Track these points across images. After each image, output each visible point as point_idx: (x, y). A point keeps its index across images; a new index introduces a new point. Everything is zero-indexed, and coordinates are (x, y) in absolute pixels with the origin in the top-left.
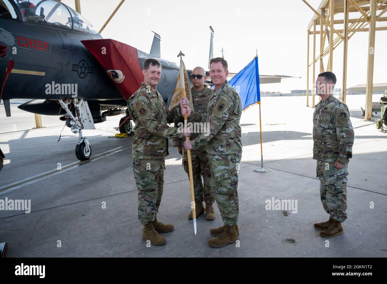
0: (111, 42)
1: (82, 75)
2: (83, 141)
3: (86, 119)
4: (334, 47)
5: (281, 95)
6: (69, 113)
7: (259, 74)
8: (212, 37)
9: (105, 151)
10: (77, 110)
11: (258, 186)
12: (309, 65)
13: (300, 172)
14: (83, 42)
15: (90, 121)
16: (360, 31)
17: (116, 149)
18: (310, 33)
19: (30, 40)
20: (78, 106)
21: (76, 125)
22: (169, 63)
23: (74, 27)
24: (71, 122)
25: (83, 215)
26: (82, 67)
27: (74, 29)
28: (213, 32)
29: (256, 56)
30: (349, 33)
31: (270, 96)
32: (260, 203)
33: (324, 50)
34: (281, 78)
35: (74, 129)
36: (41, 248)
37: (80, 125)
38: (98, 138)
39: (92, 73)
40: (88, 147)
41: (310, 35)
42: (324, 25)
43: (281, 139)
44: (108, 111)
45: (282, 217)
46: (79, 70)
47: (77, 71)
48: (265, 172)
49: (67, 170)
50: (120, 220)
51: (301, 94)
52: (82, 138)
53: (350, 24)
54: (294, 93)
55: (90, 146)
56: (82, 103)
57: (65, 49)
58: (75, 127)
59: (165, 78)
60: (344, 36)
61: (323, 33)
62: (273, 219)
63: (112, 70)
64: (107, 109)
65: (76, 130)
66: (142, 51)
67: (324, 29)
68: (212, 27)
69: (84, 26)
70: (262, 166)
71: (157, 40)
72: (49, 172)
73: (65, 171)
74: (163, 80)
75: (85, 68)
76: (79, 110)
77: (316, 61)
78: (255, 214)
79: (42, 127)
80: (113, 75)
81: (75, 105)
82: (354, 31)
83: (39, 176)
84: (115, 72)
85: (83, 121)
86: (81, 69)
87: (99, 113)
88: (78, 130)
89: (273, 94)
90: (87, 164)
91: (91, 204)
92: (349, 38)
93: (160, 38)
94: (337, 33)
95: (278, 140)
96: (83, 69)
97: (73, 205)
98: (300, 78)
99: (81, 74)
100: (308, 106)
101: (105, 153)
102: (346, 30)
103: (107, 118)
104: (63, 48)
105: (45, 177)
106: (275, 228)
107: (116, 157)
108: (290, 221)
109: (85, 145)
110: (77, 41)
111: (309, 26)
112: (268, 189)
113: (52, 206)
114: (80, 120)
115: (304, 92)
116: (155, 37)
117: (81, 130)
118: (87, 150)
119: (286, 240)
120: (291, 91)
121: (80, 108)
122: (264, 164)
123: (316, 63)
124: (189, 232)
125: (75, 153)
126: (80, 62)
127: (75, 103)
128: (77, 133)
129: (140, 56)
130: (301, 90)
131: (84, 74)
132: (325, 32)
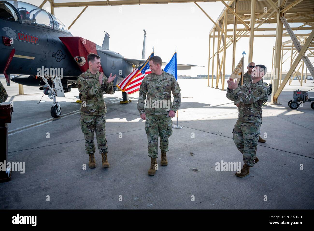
0: (79, 39)
1: (59, 60)
2: (56, 104)
3: (58, 90)
4: (227, 47)
5: (191, 78)
6: (48, 85)
7: (177, 63)
8: (145, 37)
9: (70, 111)
10: (53, 83)
11: (174, 137)
12: (210, 58)
13: (202, 129)
14: (60, 38)
15: (61, 91)
16: (244, 37)
17: (77, 111)
18: (211, 36)
19: (26, 36)
20: (54, 80)
21: (52, 93)
22: (116, 53)
23: (54, 28)
24: (49, 91)
25: (60, 152)
26: (59, 55)
27: (54, 29)
28: (146, 33)
29: (175, 52)
30: (237, 38)
31: (183, 78)
32: (176, 147)
33: (220, 48)
34: (190, 67)
35: (50, 96)
36: (34, 172)
37: (54, 93)
38: (64, 103)
39: (65, 59)
40: (60, 109)
41: (211, 38)
42: (220, 32)
43: (190, 108)
44: (72, 84)
45: (190, 156)
46: (57, 56)
47: (56, 57)
48: (179, 128)
49: (45, 123)
50: (85, 156)
51: (204, 77)
52: (55, 102)
53: (237, 32)
54: (200, 76)
55: (60, 108)
56: (57, 78)
57: (48, 42)
58: (51, 95)
59: (114, 63)
60: (233, 40)
61: (220, 37)
62: (184, 157)
63: (78, 57)
64: (71, 83)
65: (52, 97)
66: (98, 45)
67: (220, 34)
68: (145, 30)
69: (61, 27)
70: (177, 125)
71: (107, 37)
72: (33, 124)
73: (44, 124)
74: (112, 65)
75: (60, 55)
76: (54, 83)
77: (215, 56)
78: (173, 154)
79: (23, 94)
80: (79, 60)
81: (52, 80)
82: (240, 36)
83: (26, 127)
84: (81, 58)
85: (57, 91)
86: (58, 56)
87: (67, 85)
88: (53, 97)
89: (185, 77)
90: (58, 121)
91: (64, 146)
92: (237, 41)
93: (109, 36)
94: (229, 38)
95: (188, 108)
96: (59, 56)
97: (52, 146)
98: (203, 67)
99: (57, 59)
100: (208, 86)
101: (70, 113)
102: (234, 36)
103: (72, 89)
104: (47, 42)
105: (30, 128)
106: (185, 162)
107: (78, 116)
108: (195, 159)
109: (57, 107)
110: (56, 37)
111: (211, 32)
112: (181, 139)
113: (38, 146)
114: (55, 90)
115: (206, 77)
116: (106, 35)
117: (55, 97)
118: (58, 111)
119: (192, 170)
120: (197, 75)
121: (55, 82)
122: (178, 123)
123: (215, 57)
124: (130, 164)
125: (50, 112)
126: (57, 51)
127: (52, 78)
128: (52, 98)
129: (98, 48)
130: (204, 75)
131: (60, 59)
132: (221, 36)
